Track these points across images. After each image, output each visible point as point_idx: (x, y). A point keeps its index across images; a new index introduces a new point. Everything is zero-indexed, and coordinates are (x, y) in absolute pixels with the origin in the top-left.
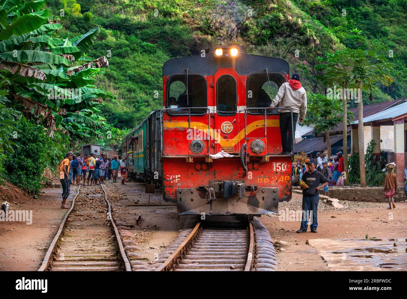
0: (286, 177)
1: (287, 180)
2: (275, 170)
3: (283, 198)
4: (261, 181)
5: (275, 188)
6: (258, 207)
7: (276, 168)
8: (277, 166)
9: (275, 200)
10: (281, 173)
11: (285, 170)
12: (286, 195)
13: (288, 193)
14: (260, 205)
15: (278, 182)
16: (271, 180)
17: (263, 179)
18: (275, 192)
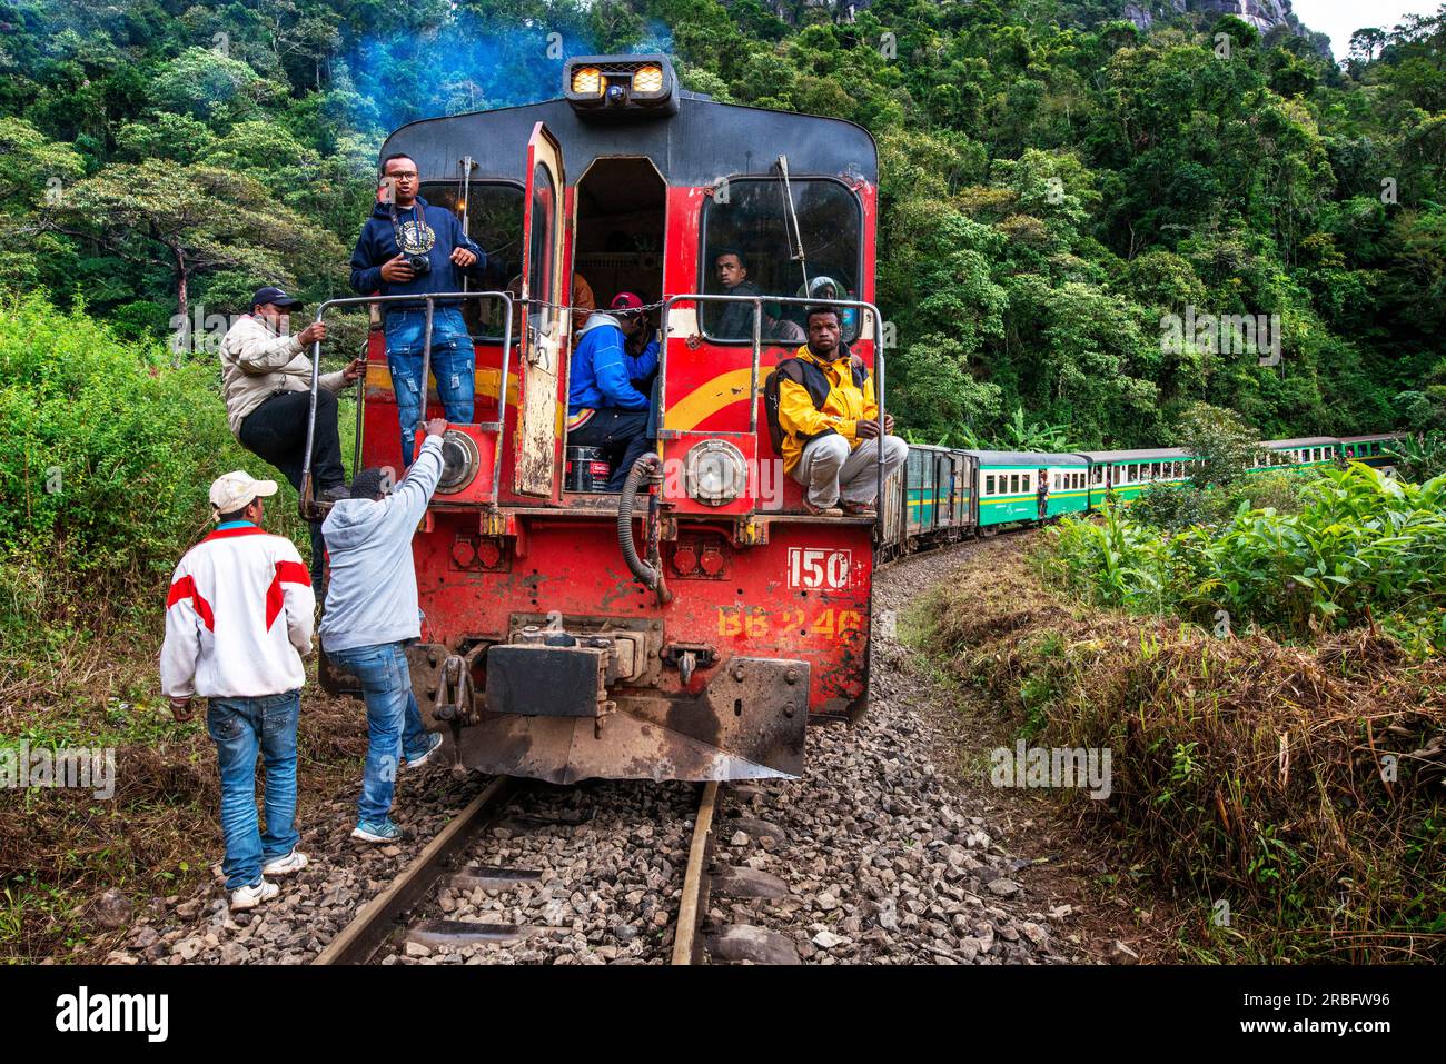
0: (844, 616)
1: (849, 630)
2: (795, 583)
3: (828, 709)
4: (733, 627)
5: (793, 662)
6: (714, 744)
7: (803, 573)
8: (808, 566)
9: (789, 716)
10: (823, 595)
11: (842, 583)
12: (843, 693)
13: (853, 689)
14: (722, 736)
15: (808, 636)
16: (777, 623)
17: (742, 620)
18: (791, 683)
